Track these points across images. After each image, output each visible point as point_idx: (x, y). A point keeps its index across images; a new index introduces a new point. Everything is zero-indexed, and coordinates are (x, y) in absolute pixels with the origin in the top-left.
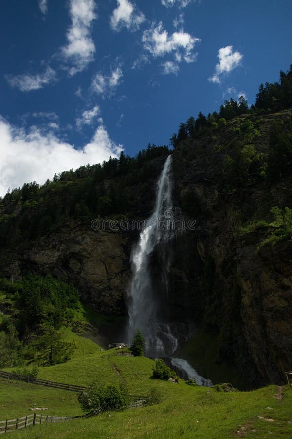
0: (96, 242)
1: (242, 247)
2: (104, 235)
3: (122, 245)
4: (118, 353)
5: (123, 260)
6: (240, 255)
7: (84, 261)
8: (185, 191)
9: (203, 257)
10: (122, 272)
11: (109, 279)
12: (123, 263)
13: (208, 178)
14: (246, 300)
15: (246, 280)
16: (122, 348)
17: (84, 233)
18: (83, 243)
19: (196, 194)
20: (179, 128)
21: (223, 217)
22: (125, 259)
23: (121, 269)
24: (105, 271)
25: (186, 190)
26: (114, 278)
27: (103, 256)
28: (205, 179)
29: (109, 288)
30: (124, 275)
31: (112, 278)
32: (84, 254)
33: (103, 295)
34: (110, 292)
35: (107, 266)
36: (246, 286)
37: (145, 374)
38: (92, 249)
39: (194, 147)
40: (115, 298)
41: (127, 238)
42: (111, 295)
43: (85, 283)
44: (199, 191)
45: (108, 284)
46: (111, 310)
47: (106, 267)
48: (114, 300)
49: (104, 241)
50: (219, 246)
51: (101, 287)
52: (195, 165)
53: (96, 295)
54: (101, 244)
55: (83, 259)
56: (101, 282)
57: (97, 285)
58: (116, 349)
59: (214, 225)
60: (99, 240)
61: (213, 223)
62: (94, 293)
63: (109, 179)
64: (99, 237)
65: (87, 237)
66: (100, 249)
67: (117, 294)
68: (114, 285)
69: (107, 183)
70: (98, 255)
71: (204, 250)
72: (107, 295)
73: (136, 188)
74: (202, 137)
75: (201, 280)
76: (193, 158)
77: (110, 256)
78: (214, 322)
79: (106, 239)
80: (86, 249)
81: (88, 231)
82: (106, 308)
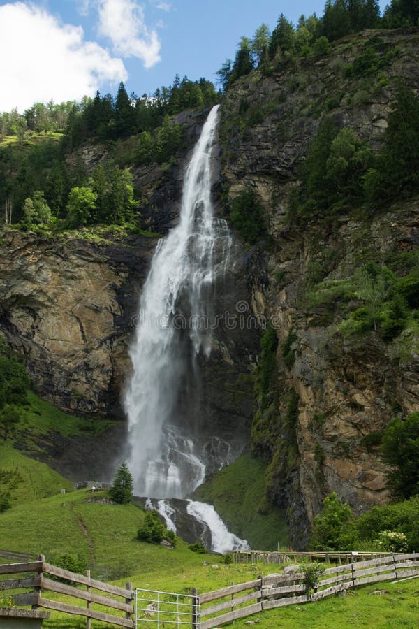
0: (63, 279)
1: (306, 329)
2: (79, 266)
3: (114, 287)
4: (88, 498)
5: (114, 314)
6: (302, 342)
7: (40, 314)
8: (236, 189)
10: (111, 338)
11: (87, 351)
12: (114, 322)
13: (280, 167)
14: (304, 419)
15: (307, 386)
16: (96, 490)
17: (40, 260)
18: (38, 279)
19: (260, 196)
20: (238, 48)
21: (298, 254)
22: (119, 313)
23: (111, 333)
24: (80, 334)
25: (240, 186)
26: (96, 350)
27: (78, 306)
28: (278, 169)
29: (88, 367)
30: (115, 344)
31: (92, 349)
32: (41, 299)
33: (74, 380)
34: (89, 375)
35: (84, 325)
36: (306, 395)
37: (125, 534)
39: (262, 95)
40: (97, 387)
41: (123, 274)
42: (90, 381)
43: (42, 356)
44: (263, 191)
45: (85, 360)
46: (90, 407)
47: (82, 327)
48: (95, 390)
49: (80, 278)
50: (284, 309)
51: (72, 365)
52: (260, 136)
53: (62, 380)
54: (73, 282)
55: (39, 309)
56: (72, 356)
57: (65, 360)
58: (87, 491)
59: (281, 266)
60: (69, 274)
61: (280, 262)
62: (57, 375)
63: (94, 144)
64: (70, 270)
65: (46, 268)
66: (71, 292)
67: (101, 379)
68: (96, 362)
69: (89, 152)
70: (68, 304)
71: (263, 306)
72: (83, 379)
73: (145, 172)
74: (279, 74)
75: (254, 361)
76: (258, 120)
77: (90, 308)
78: (265, 441)
79: (83, 273)
80: (45, 291)
81: (49, 256)
82: (80, 404)
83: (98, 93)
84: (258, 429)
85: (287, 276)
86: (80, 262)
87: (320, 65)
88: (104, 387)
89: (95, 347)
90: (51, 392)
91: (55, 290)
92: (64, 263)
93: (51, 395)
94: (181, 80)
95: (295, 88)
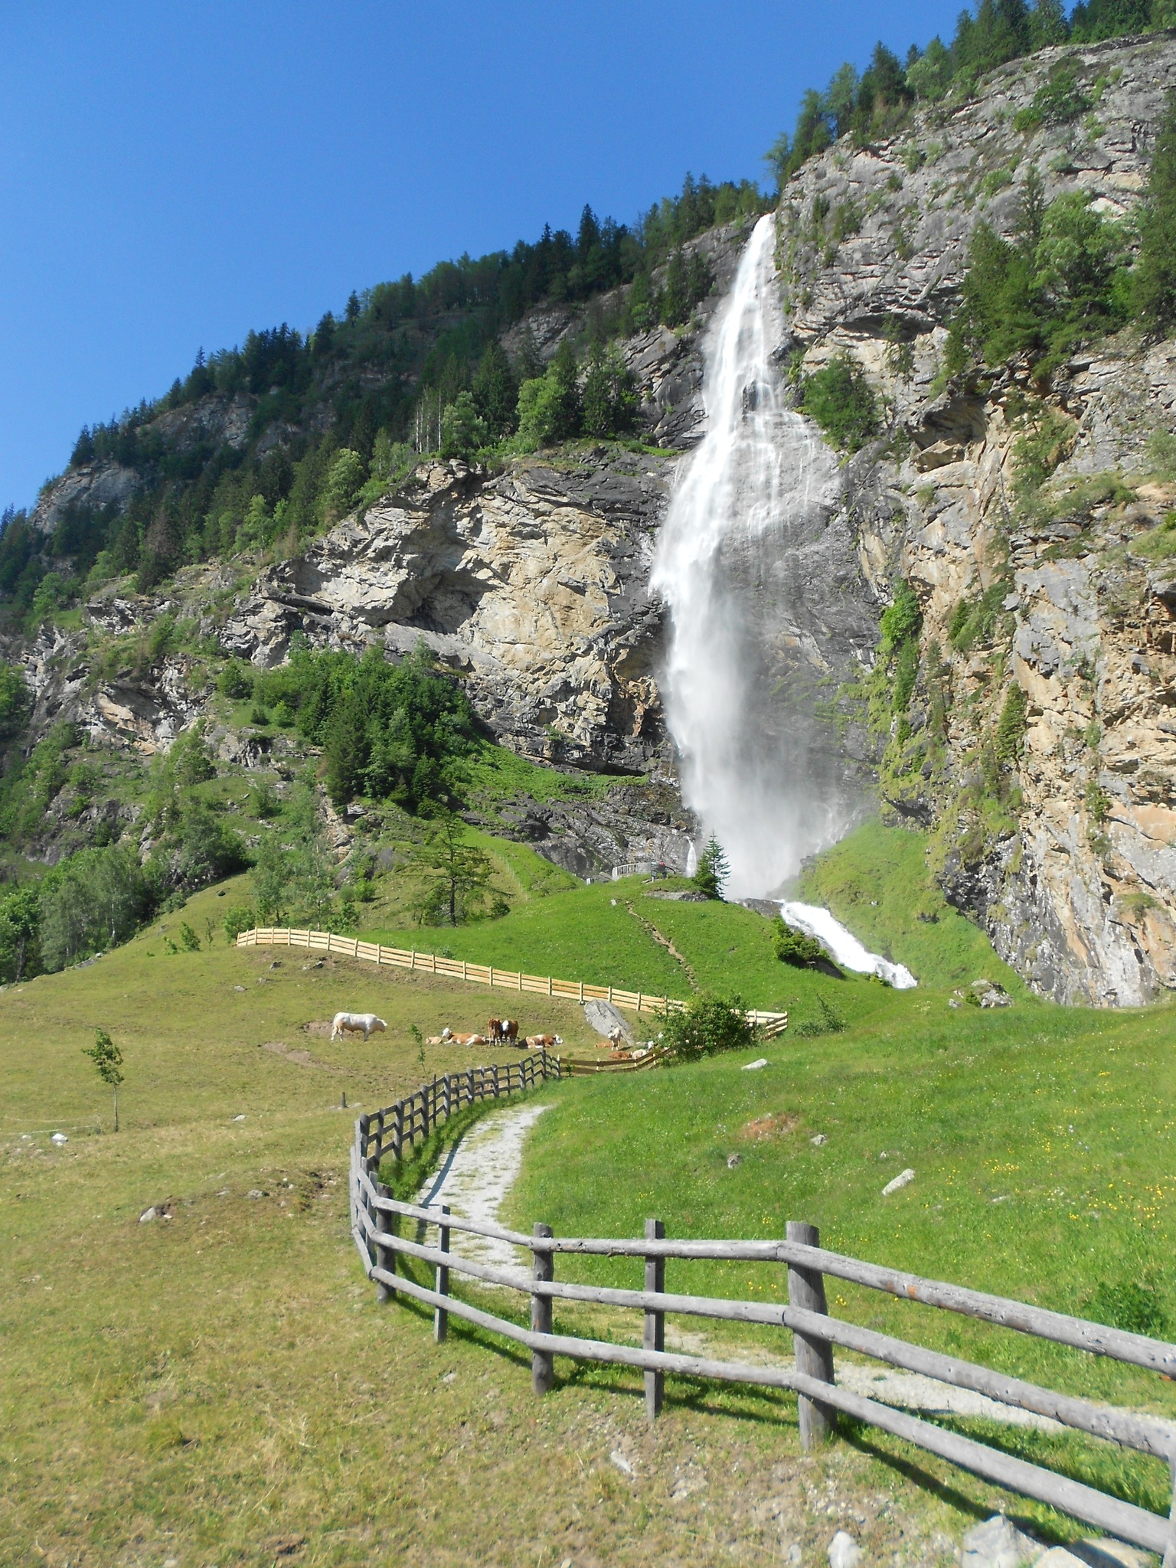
0: (518, 538)
1: (1036, 567)
2: (543, 514)
3: (605, 549)
5: (609, 594)
7: (481, 601)
8: (820, 355)
9: (879, 584)
10: (606, 636)
11: (566, 659)
12: (610, 606)
13: (901, 306)
14: (1040, 736)
15: (1047, 675)
17: (477, 508)
18: (475, 541)
19: (861, 363)
20: (802, 111)
22: (618, 591)
23: (606, 626)
24: (553, 630)
25: (823, 350)
26: (581, 657)
27: (545, 582)
28: (895, 309)
29: (568, 688)
30: (612, 645)
31: (575, 655)
32: (481, 575)
33: (547, 710)
34: (572, 699)
35: (557, 615)
36: (1043, 691)
38: (505, 559)
39: (853, 185)
40: (586, 720)
41: (620, 523)
42: (575, 710)
43: (489, 672)
44: (868, 354)
45: (564, 675)
46: (577, 754)
47: (554, 619)
48: (584, 725)
49: (546, 535)
50: (939, 553)
52: (857, 256)
54: (534, 543)
55: (479, 593)
56: (541, 668)
57: (529, 677)
59: (927, 478)
60: (527, 529)
62: (518, 703)
63: (547, 311)
64: (528, 522)
65: (488, 522)
66: (532, 557)
67: (592, 706)
68: (582, 677)
69: (539, 326)
70: (528, 581)
71: (881, 560)
73: (643, 344)
74: (885, 143)
75: (866, 661)
76: (853, 226)
77: (565, 585)
78: (914, 794)
79: (551, 526)
80: (487, 560)
81: (491, 500)
82: (560, 751)
83: (547, 228)
84: (895, 775)
85: (942, 493)
86: (543, 506)
87: (964, 118)
88: (599, 719)
89: (579, 652)
90: (510, 731)
92: (517, 510)
93: (510, 737)
94: (697, 182)
95: (918, 162)
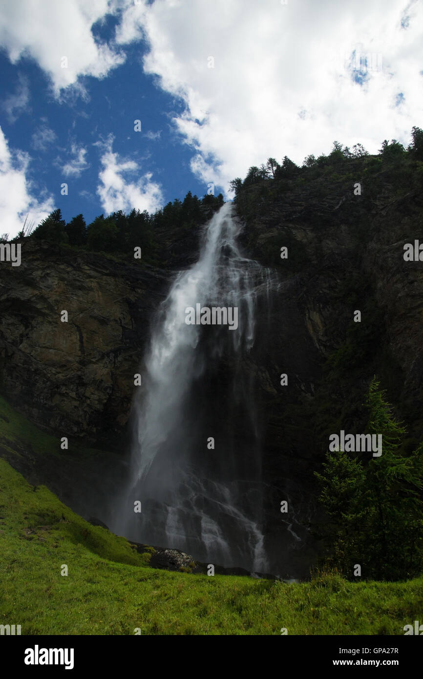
0: (70, 288)
2: (91, 277)
3: (127, 301)
5: (124, 328)
7: (34, 323)
9: (319, 340)
10: (116, 352)
11: (83, 363)
12: (123, 335)
13: (322, 212)
17: (49, 267)
18: (42, 285)
22: (131, 327)
23: (117, 346)
24: (78, 344)
25: (272, 233)
26: (95, 363)
27: (81, 315)
28: (319, 214)
29: (81, 382)
30: (120, 359)
31: (91, 362)
32: (39, 306)
33: (60, 394)
34: (81, 390)
35: (85, 335)
40: (89, 406)
41: (139, 291)
42: (82, 398)
43: (25, 363)
44: (300, 235)
45: (79, 373)
46: (75, 429)
47: (81, 337)
48: (87, 409)
49: (89, 289)
51: (61, 376)
52: (291, 198)
53: (45, 391)
54: (80, 293)
55: (34, 317)
56: (63, 366)
57: (54, 370)
60: (78, 283)
62: (40, 385)
64: (80, 279)
65: (53, 276)
67: (95, 397)
68: (93, 376)
72: (73, 395)
77: (95, 318)
79: (94, 285)
80: (46, 296)
81: (59, 264)
82: (63, 423)
86: (93, 273)
88: (98, 407)
89: (94, 360)
90: (28, 403)
91: (58, 298)
92: (75, 272)
